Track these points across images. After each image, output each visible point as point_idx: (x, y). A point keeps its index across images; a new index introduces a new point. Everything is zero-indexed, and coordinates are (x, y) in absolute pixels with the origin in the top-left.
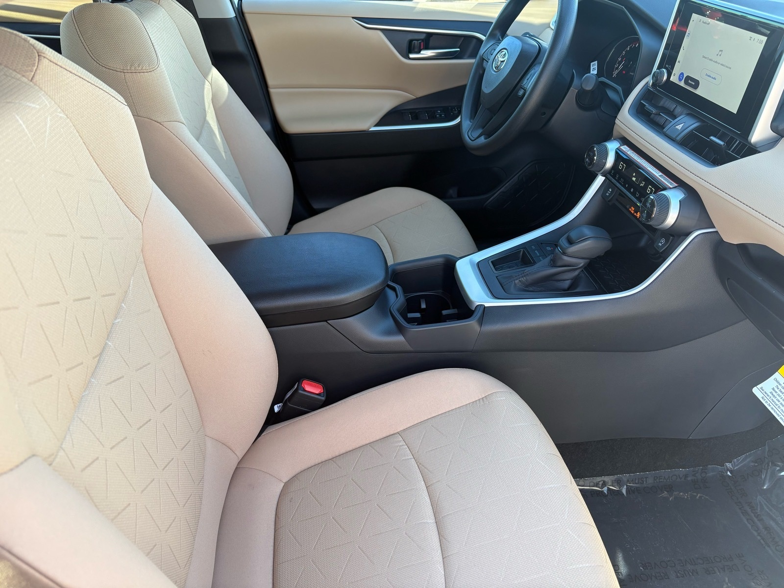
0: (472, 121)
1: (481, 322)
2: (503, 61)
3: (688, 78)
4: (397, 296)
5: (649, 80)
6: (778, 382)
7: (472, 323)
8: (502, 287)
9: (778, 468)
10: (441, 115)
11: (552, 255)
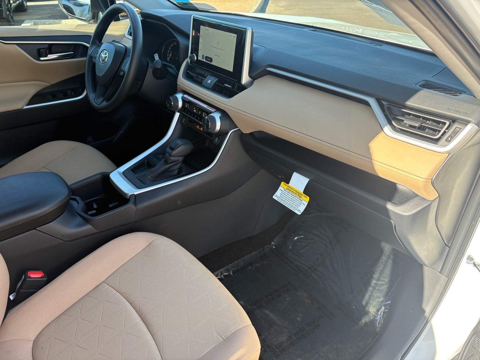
0: (94, 93)
1: (135, 204)
2: (106, 57)
3: (207, 58)
4: (78, 203)
5: (188, 60)
6: (281, 190)
7: (130, 206)
8: (142, 182)
9: (293, 237)
10: (71, 94)
11: (164, 159)
